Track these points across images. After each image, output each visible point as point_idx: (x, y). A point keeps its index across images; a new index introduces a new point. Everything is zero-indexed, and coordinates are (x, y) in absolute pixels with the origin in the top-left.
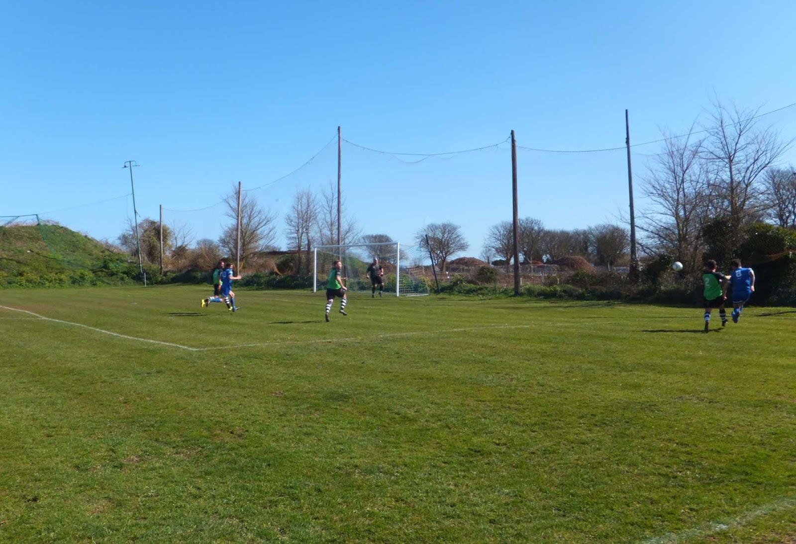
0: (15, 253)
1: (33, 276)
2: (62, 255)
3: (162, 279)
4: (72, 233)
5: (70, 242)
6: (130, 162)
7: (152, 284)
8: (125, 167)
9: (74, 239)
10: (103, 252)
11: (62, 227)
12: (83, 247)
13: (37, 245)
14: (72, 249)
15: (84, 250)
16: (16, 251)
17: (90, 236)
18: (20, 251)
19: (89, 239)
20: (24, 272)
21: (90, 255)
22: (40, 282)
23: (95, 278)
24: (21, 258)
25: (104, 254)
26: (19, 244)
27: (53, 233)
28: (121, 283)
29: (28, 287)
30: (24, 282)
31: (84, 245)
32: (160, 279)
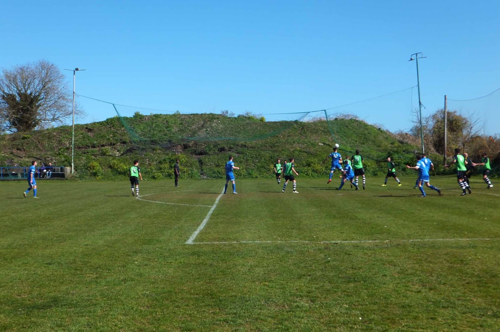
0: (309, 145)
1: (318, 167)
2: (351, 147)
3: (444, 171)
4: (365, 126)
5: (362, 134)
6: (416, 54)
7: (434, 175)
8: (411, 59)
9: (366, 132)
10: (392, 144)
11: (357, 121)
12: (374, 139)
13: (330, 138)
14: (361, 141)
15: (374, 141)
16: (309, 144)
17: (384, 128)
18: (312, 144)
19: (381, 131)
20: (312, 162)
21: (379, 146)
22: (324, 172)
23: (377, 169)
24: (312, 150)
25: (393, 146)
26: (314, 137)
27: (347, 126)
28: (402, 174)
29: (313, 177)
30: (310, 172)
31: (375, 137)
32: (442, 170)
